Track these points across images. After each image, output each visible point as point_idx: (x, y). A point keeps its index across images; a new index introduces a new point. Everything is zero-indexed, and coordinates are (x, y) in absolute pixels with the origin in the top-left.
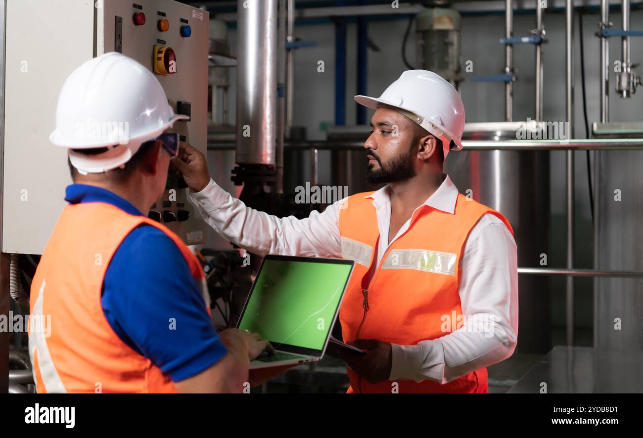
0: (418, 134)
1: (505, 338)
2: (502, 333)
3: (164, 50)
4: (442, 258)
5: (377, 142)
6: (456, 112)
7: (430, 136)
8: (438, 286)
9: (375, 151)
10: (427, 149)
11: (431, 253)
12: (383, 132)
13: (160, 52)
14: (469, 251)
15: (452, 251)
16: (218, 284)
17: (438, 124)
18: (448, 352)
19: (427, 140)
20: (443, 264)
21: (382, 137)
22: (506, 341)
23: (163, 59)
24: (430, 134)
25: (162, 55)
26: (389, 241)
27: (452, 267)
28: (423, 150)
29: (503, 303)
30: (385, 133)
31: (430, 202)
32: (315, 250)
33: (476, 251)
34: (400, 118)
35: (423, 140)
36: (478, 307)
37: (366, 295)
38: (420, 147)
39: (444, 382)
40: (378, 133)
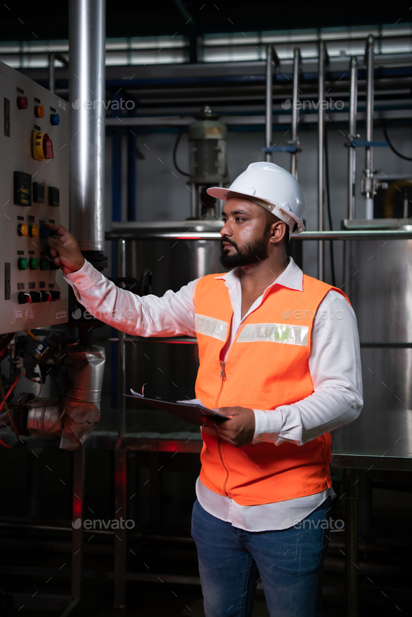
0: (270, 220)
1: (353, 401)
2: (352, 397)
3: (42, 135)
4: (295, 330)
5: (233, 228)
6: (298, 201)
7: (281, 222)
8: (292, 356)
9: (230, 238)
10: (277, 233)
11: (284, 327)
12: (237, 219)
13: (38, 137)
14: (318, 324)
15: (305, 324)
16: (50, 361)
17: (287, 210)
18: (304, 415)
19: (277, 226)
20: (296, 335)
21: (236, 224)
22: (354, 404)
23: (41, 144)
24: (280, 220)
25: (41, 141)
26: (242, 316)
27: (305, 338)
28: (273, 235)
29: (350, 370)
30: (240, 220)
31: (280, 280)
32: (176, 325)
33: (324, 324)
34: (254, 207)
35: (274, 225)
36: (327, 374)
37: (223, 366)
38: (272, 232)
39: (301, 444)
40: (232, 221)
